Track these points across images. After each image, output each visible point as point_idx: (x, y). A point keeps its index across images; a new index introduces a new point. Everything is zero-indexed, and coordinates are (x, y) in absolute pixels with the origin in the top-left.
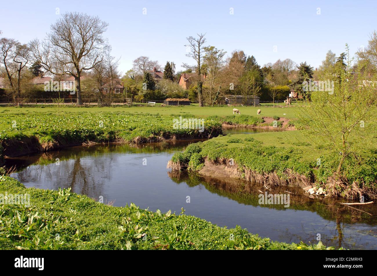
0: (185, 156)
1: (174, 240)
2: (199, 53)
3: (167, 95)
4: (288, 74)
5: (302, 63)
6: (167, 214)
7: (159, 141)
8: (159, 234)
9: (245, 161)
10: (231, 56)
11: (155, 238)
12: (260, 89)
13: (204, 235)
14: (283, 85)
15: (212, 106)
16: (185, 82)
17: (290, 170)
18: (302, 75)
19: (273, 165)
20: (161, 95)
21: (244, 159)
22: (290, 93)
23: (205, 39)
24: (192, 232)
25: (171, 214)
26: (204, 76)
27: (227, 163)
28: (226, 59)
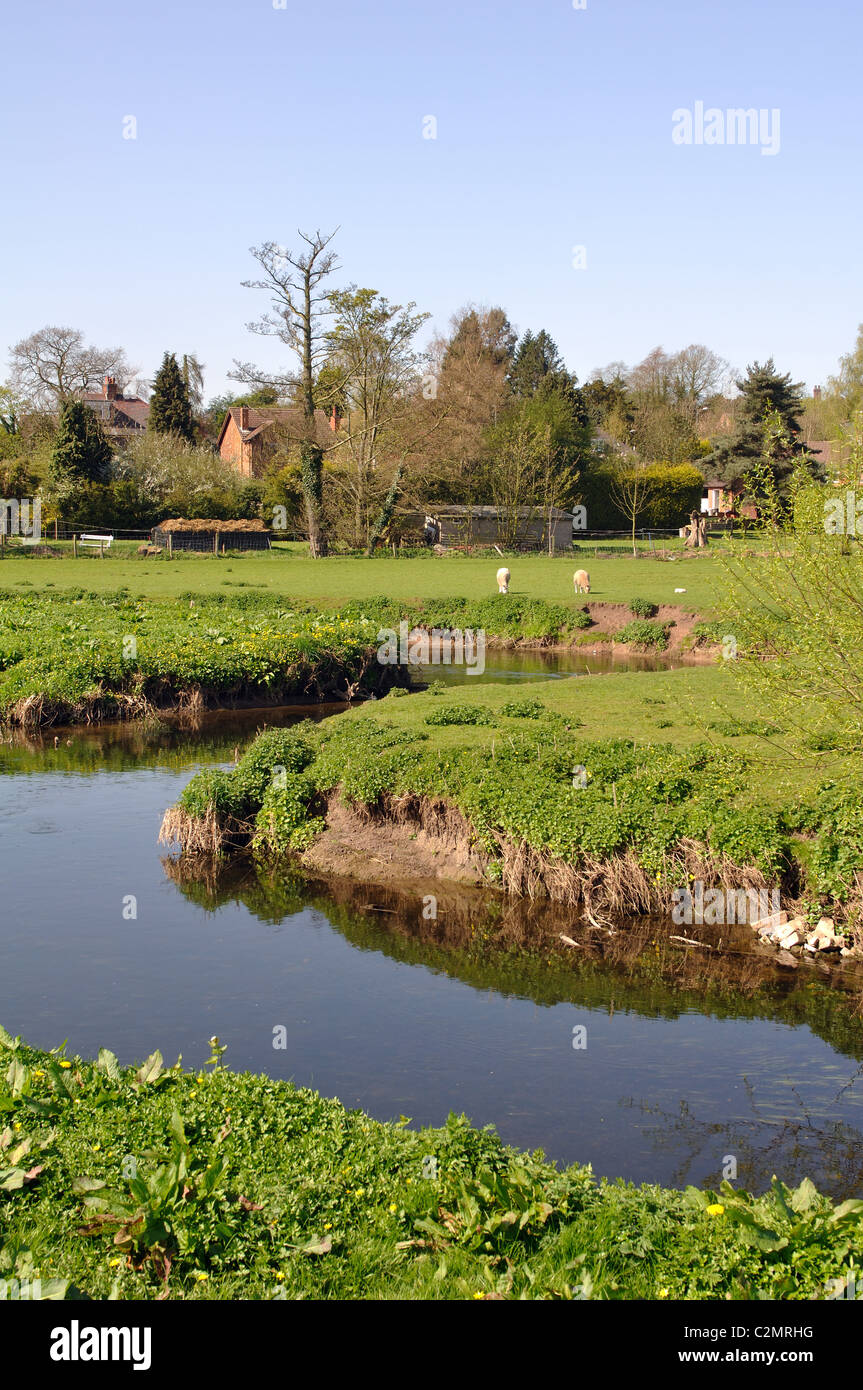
0: (241, 786)
1: (171, 1195)
2: (308, 317)
3: (167, 502)
4: (697, 414)
5: (756, 363)
6: (144, 1071)
7: (128, 715)
8: (108, 1167)
9: (501, 808)
10: (449, 333)
11: (87, 1188)
12: (576, 477)
13: (307, 1160)
14: (673, 459)
15: (367, 553)
16: (248, 448)
17: (697, 844)
18: (757, 419)
19: (622, 825)
20: (137, 504)
21: (499, 797)
22: (706, 496)
23: (335, 256)
24: (254, 1151)
25: (165, 1067)
26: (333, 419)
27: (425, 815)
28: (429, 346)
